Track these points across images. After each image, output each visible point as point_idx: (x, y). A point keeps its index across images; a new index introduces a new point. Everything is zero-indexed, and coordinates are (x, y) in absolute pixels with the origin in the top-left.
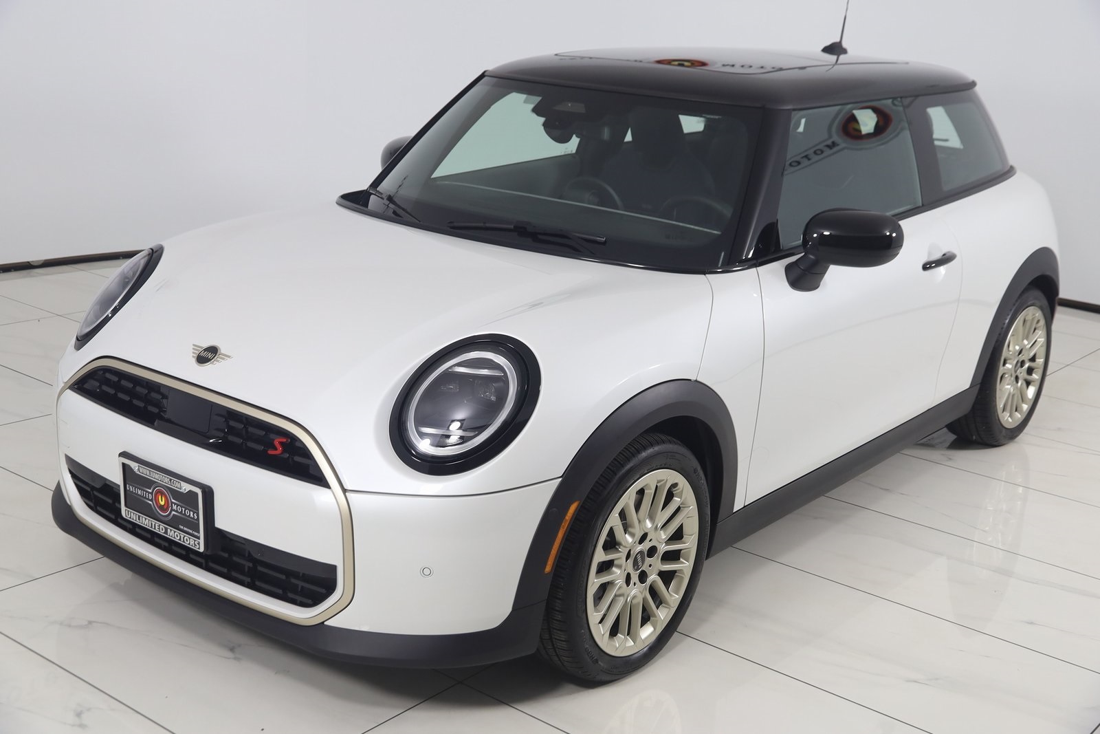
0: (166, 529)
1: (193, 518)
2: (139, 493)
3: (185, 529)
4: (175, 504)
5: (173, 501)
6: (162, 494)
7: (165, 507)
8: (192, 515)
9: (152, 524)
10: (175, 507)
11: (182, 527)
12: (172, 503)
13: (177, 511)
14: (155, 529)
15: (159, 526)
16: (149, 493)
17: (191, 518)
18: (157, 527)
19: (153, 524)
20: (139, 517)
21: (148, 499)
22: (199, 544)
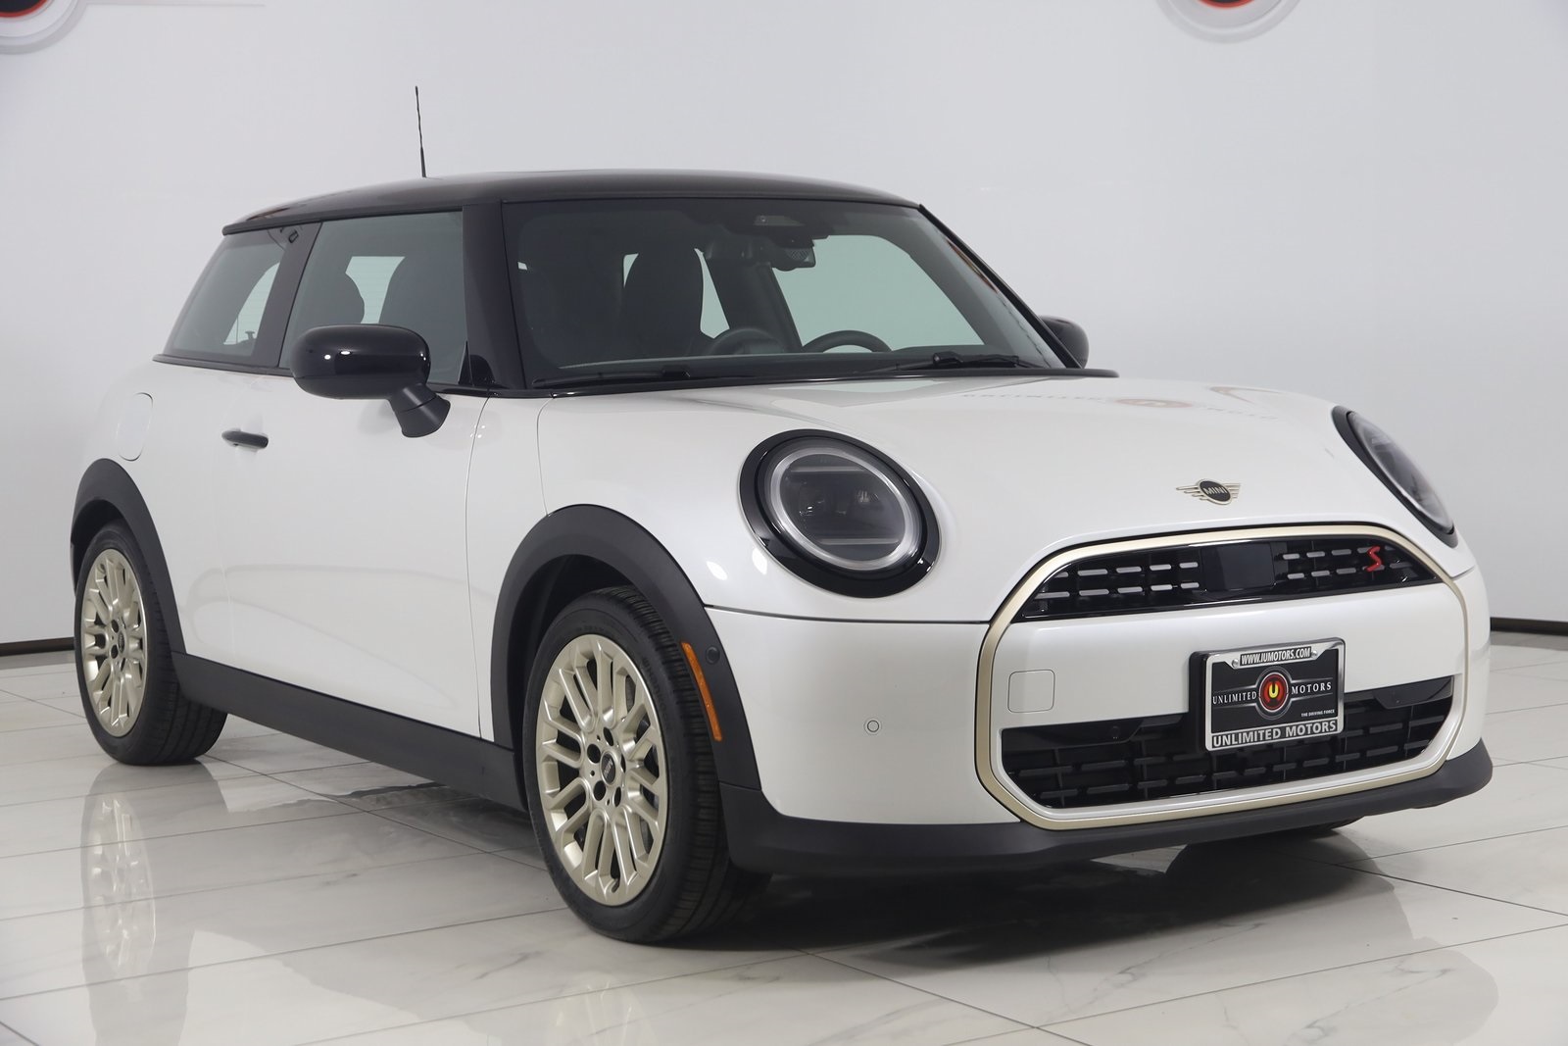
0: (1283, 730)
1: (1326, 691)
2: (1235, 699)
3: (1310, 714)
4: (1295, 685)
5: (1293, 682)
6: (1273, 680)
7: (1279, 699)
8: (1323, 688)
9: (1259, 735)
10: (1295, 691)
11: (1306, 715)
12: (1290, 685)
13: (1299, 695)
14: (1264, 739)
15: (1272, 732)
16: (1251, 690)
17: (1323, 692)
18: (1267, 734)
19: (1261, 732)
20: (1237, 735)
21: (1252, 701)
22: (1336, 724)
